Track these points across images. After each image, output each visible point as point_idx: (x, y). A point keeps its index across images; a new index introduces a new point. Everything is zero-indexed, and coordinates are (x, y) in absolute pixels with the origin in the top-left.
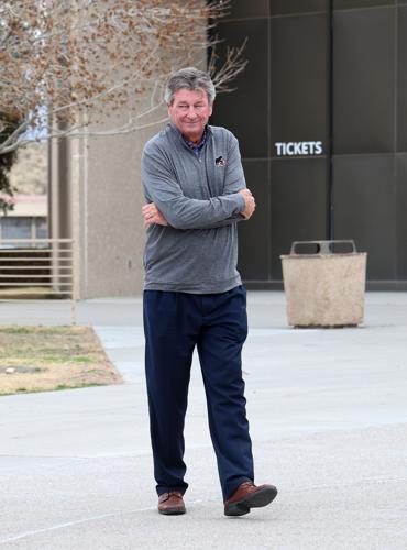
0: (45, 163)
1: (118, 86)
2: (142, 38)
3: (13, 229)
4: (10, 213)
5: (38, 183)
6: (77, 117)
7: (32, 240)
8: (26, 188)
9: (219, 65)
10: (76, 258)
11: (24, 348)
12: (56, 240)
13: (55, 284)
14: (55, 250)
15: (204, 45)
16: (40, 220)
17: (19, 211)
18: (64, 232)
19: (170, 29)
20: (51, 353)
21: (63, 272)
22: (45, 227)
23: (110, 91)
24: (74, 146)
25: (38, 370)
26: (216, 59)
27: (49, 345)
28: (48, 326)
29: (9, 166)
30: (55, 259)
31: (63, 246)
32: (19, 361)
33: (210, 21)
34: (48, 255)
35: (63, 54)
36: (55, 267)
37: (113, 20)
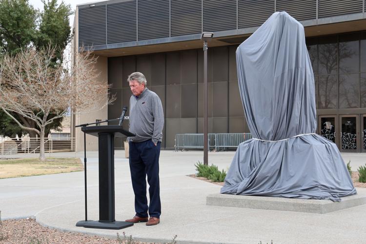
0: (70, 121)
1: (87, 103)
2: (93, 92)
3: (62, 136)
4: (61, 132)
5: (69, 125)
6: (77, 109)
7: (67, 138)
8: (66, 127)
9: (110, 98)
10: (76, 142)
11: (63, 163)
12: (72, 138)
13: (72, 148)
14: (72, 140)
15: (107, 94)
16: (69, 134)
17: (63, 132)
18: (74, 136)
19: (99, 90)
20: (70, 164)
21: (74, 143)
22: (70, 135)
23: (84, 104)
24: (77, 116)
25: (66, 168)
26: (110, 97)
27: (69, 162)
28: (69, 158)
29: (61, 121)
30: (72, 142)
31: (74, 139)
32: (62, 166)
33: (108, 89)
34: (70, 141)
35: (74, 95)
36: (72, 144)
37: (86, 88)
